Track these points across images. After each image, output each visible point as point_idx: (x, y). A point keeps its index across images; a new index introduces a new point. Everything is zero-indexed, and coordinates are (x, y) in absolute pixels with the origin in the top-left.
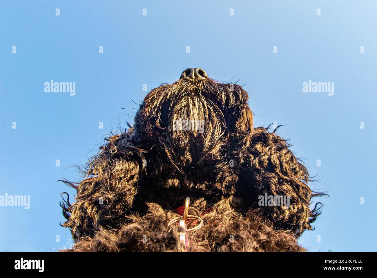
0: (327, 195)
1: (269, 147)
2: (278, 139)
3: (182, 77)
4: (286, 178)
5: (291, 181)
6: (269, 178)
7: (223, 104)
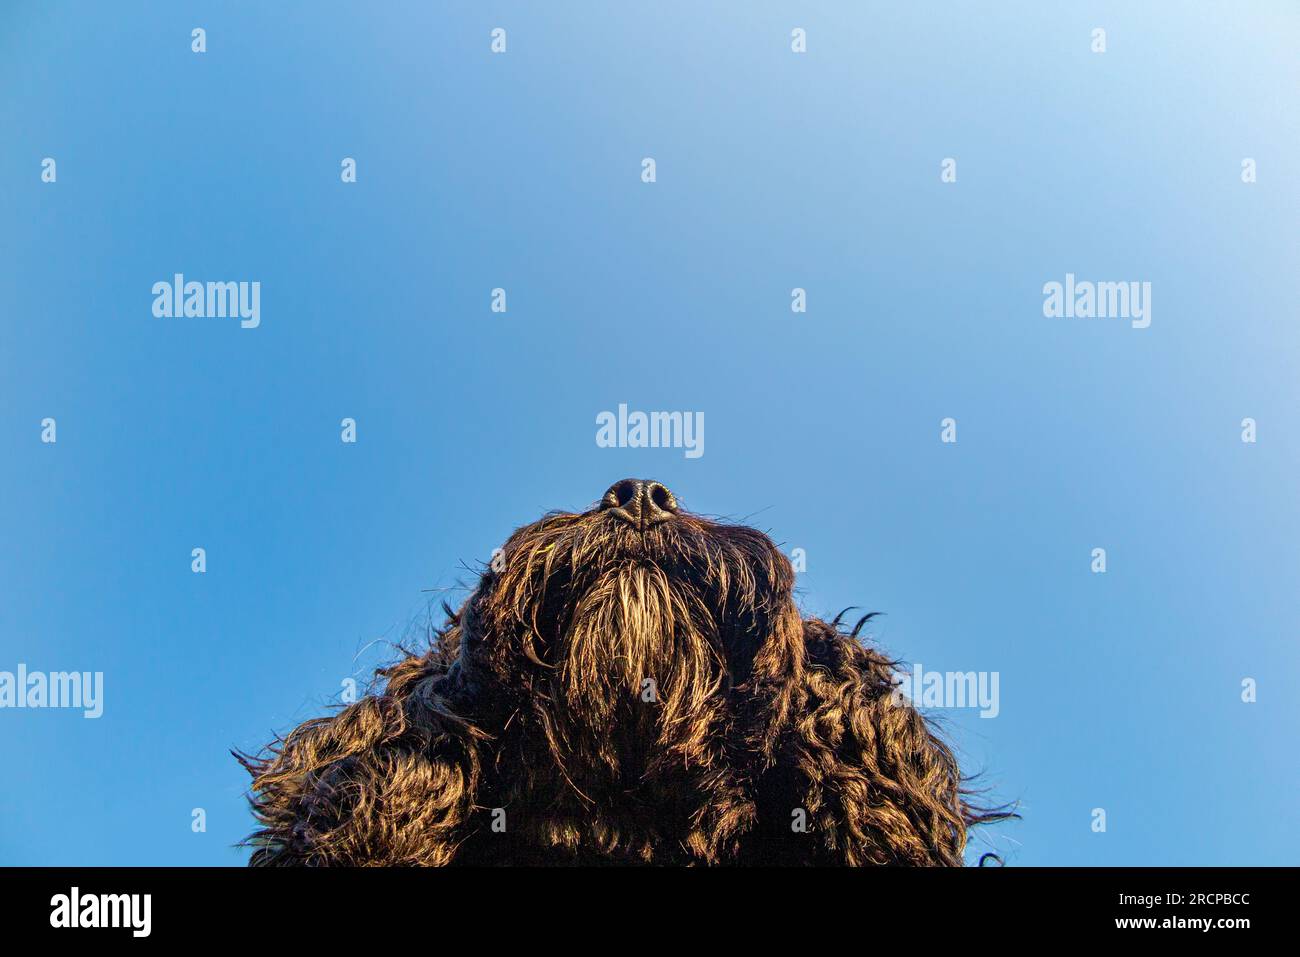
0: (1015, 815)
1: (847, 684)
2: (868, 660)
3: (605, 505)
4: (891, 784)
5: (906, 795)
6: (842, 781)
7: (722, 604)
